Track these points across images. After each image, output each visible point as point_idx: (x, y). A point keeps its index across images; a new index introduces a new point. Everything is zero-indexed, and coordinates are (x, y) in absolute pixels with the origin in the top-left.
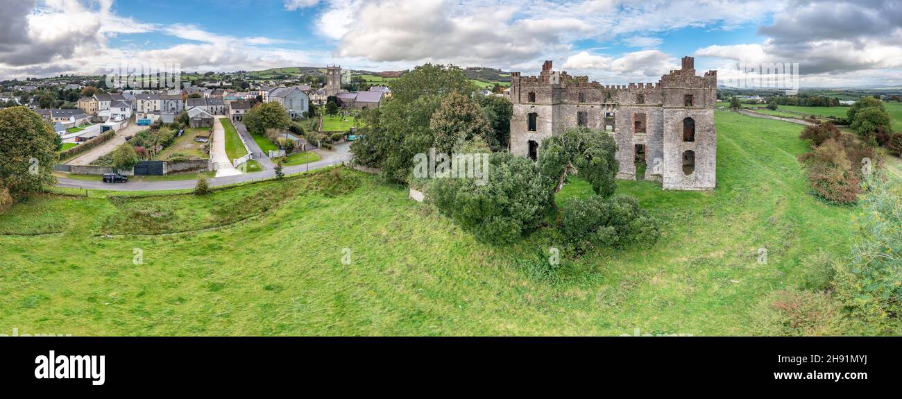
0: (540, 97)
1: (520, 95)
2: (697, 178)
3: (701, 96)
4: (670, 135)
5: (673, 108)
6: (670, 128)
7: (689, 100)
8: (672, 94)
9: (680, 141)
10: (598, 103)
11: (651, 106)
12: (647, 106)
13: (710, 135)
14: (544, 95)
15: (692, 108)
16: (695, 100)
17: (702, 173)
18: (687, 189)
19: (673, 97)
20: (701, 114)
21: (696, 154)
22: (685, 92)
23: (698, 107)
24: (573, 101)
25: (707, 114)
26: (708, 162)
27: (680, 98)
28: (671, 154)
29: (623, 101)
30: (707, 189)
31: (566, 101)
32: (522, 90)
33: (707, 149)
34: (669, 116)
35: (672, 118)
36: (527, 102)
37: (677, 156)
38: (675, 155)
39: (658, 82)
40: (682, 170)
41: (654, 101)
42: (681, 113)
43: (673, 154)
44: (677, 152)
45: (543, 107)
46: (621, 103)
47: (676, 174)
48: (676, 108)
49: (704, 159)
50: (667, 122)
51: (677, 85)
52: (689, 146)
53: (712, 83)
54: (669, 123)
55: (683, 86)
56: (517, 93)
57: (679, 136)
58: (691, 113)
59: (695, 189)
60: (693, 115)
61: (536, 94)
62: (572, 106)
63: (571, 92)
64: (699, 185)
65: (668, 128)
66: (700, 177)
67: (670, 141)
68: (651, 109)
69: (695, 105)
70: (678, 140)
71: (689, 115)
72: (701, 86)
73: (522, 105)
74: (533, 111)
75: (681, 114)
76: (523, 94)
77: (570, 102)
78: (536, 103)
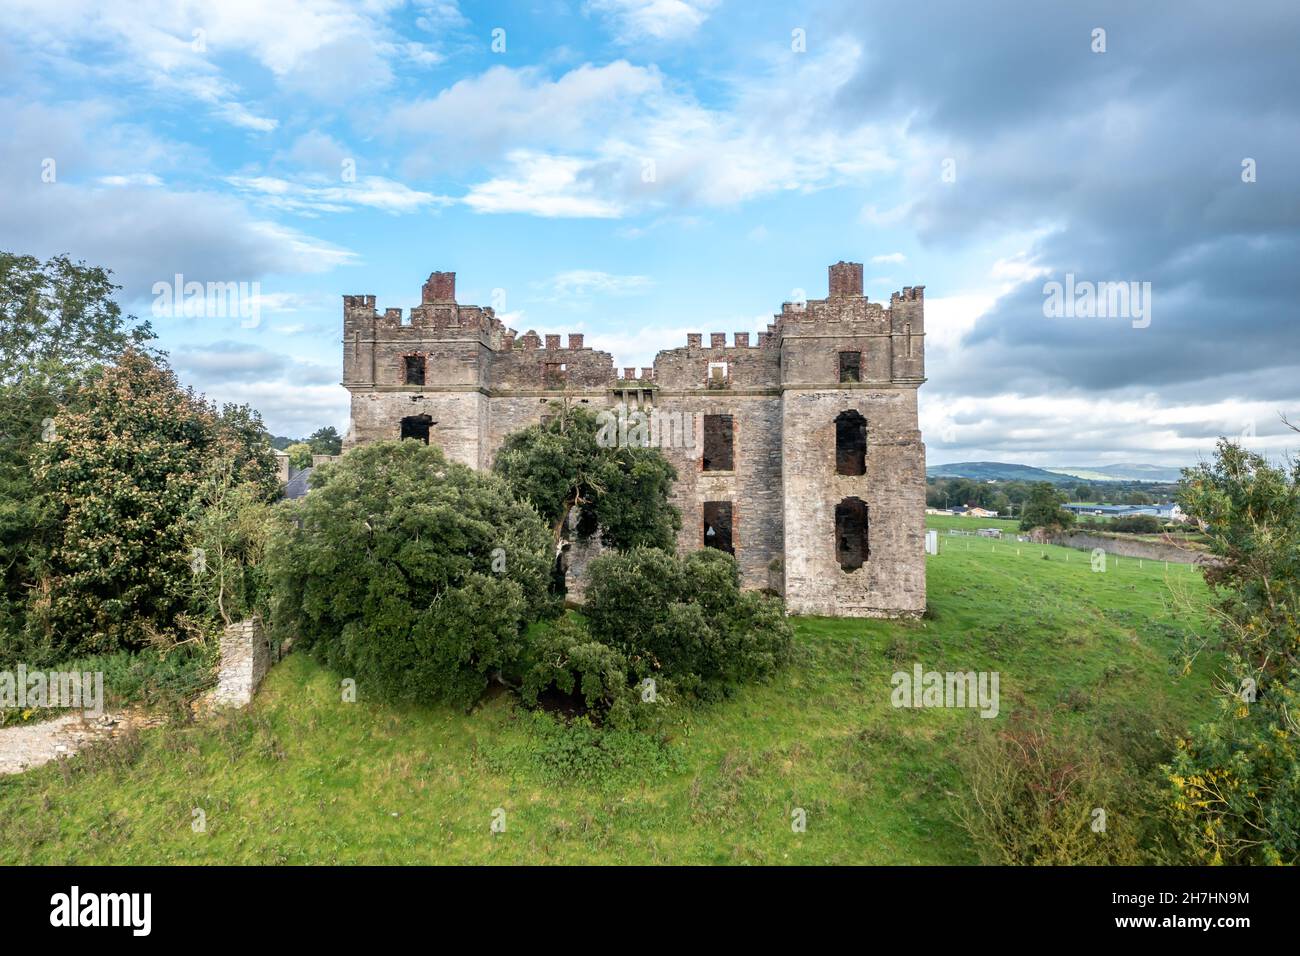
0: (440, 369)
1: (374, 364)
2: (874, 582)
3: (882, 355)
4: (800, 458)
5: (808, 388)
6: (801, 439)
7: (850, 367)
8: (804, 348)
9: (827, 470)
10: (602, 388)
11: (748, 394)
12: (735, 394)
13: (906, 453)
14: (453, 362)
15: (860, 387)
16: (867, 366)
17: (888, 564)
18: (849, 614)
19: (808, 359)
20: (884, 400)
21: (872, 507)
22: (840, 346)
23: (874, 381)
24: (529, 387)
25: (897, 400)
26: (904, 534)
27: (825, 363)
28: (803, 509)
29: (671, 382)
30: (903, 614)
31: (506, 386)
32: (382, 347)
33: (901, 494)
34: (797, 408)
35: (806, 415)
36: (400, 384)
37: (820, 515)
38: (815, 511)
39: (766, 330)
40: (834, 557)
41: (756, 382)
42: (829, 399)
43: (809, 507)
44: (820, 504)
45: (450, 396)
46: (664, 387)
47: (820, 569)
48: (815, 388)
49: (892, 524)
50: (794, 425)
51: (817, 328)
52: (852, 487)
53: (910, 319)
54: (800, 426)
55: (834, 330)
56: (366, 358)
57: (824, 457)
58: (855, 399)
59: (871, 614)
60: (861, 404)
61: (430, 360)
62: (524, 401)
63: (522, 360)
64: (882, 605)
65: (795, 438)
66: (883, 577)
67: (801, 472)
68: (747, 402)
69: (866, 379)
70: (823, 470)
71: (852, 405)
72: (881, 329)
73: (383, 395)
74: (417, 410)
75: (830, 403)
76: (384, 363)
77: (519, 389)
78: (428, 385)
